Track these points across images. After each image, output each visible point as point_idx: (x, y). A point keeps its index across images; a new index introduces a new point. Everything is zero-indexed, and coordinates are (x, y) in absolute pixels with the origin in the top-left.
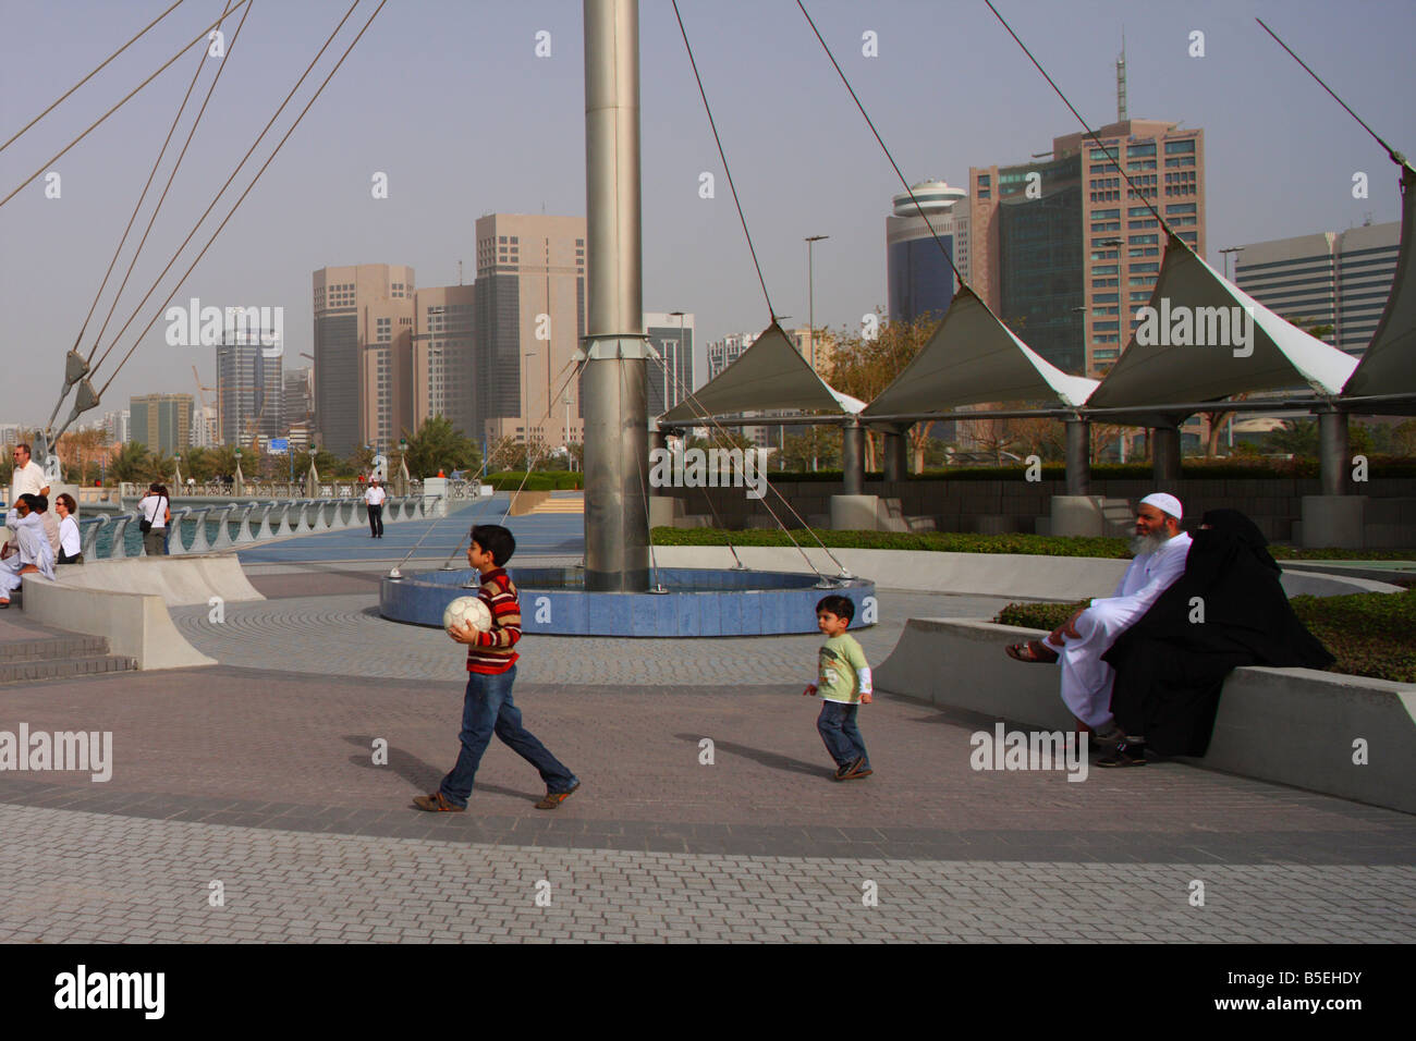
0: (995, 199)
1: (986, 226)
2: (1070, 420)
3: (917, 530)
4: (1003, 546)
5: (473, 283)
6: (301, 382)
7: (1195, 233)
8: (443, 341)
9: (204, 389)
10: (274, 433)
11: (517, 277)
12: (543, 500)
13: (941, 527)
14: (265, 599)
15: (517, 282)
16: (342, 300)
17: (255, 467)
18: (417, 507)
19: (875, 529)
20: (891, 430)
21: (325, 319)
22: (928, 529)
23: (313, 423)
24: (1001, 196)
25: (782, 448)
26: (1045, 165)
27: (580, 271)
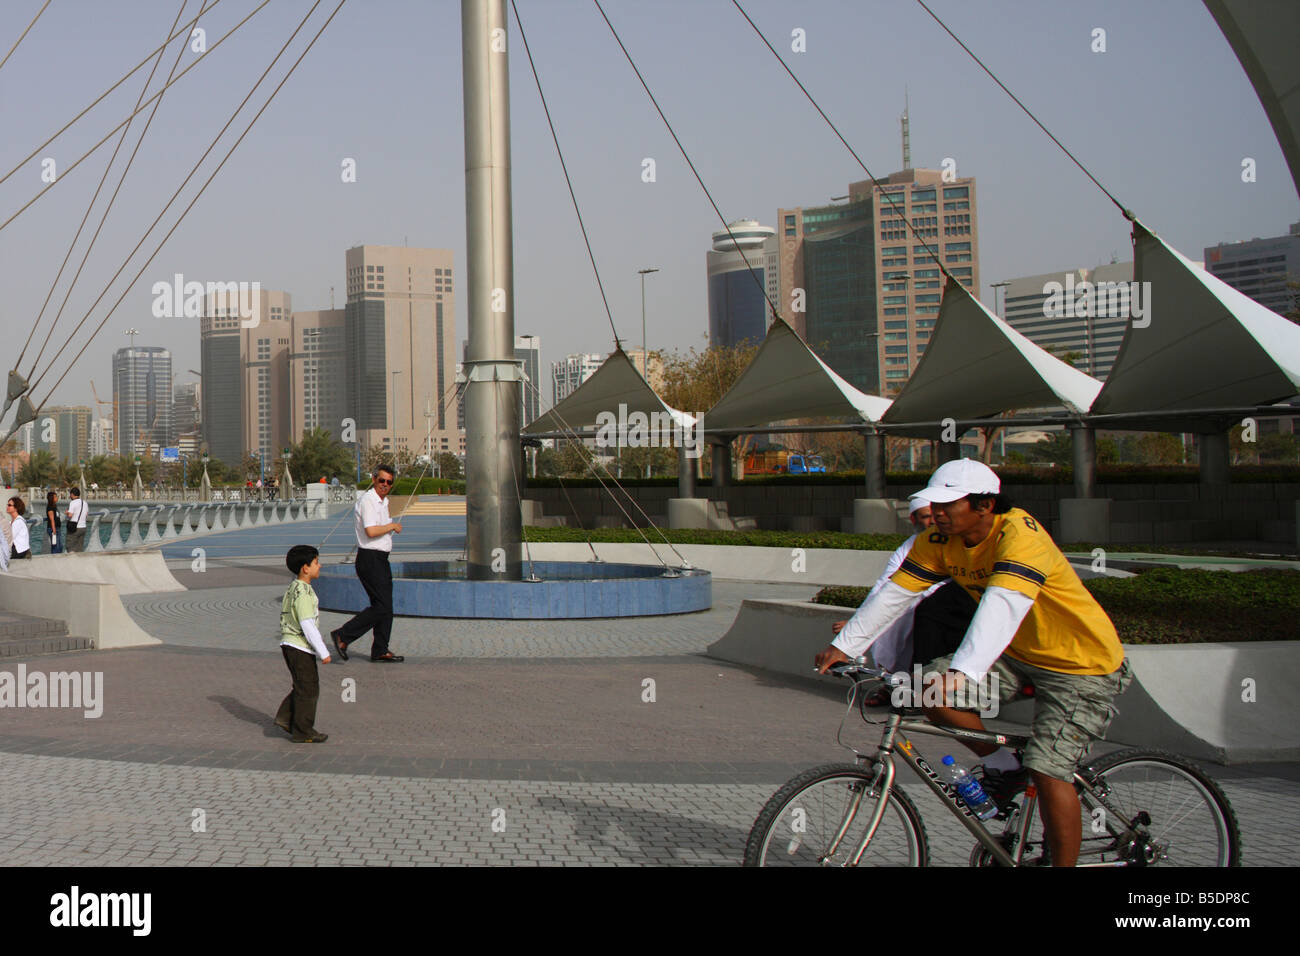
0: (800, 237)
1: (792, 260)
2: (868, 434)
3: (742, 528)
4: (816, 542)
5: (344, 307)
6: (189, 396)
7: (970, 268)
8: (317, 359)
9: (101, 402)
10: (164, 442)
11: (383, 302)
12: (412, 503)
13: (762, 526)
14: (185, 589)
15: (383, 307)
16: (226, 322)
17: (152, 474)
18: (301, 510)
19: (706, 528)
20: (718, 441)
21: (210, 339)
22: (751, 527)
23: (200, 433)
24: (805, 234)
25: (620, 456)
26: (842, 207)
27: (440, 297)
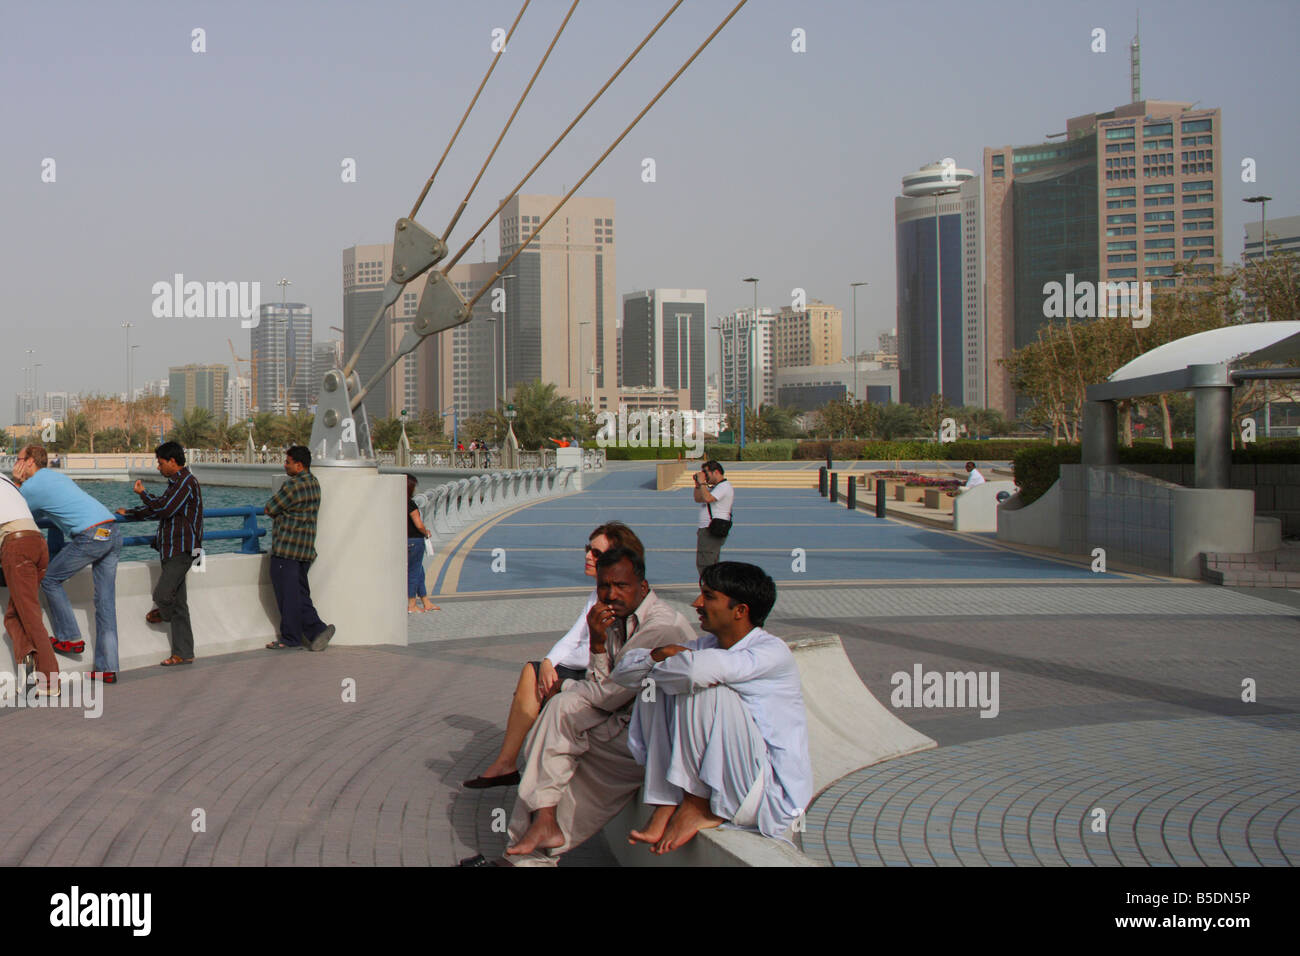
0: (1009, 178)
1: (1000, 204)
5: (496, 260)
6: (329, 353)
7: (1211, 209)
9: (240, 360)
10: (305, 401)
11: (539, 254)
15: (539, 259)
16: (370, 276)
21: (354, 293)
24: (1016, 175)
26: (1059, 145)
27: (599, 249)
